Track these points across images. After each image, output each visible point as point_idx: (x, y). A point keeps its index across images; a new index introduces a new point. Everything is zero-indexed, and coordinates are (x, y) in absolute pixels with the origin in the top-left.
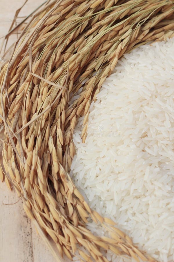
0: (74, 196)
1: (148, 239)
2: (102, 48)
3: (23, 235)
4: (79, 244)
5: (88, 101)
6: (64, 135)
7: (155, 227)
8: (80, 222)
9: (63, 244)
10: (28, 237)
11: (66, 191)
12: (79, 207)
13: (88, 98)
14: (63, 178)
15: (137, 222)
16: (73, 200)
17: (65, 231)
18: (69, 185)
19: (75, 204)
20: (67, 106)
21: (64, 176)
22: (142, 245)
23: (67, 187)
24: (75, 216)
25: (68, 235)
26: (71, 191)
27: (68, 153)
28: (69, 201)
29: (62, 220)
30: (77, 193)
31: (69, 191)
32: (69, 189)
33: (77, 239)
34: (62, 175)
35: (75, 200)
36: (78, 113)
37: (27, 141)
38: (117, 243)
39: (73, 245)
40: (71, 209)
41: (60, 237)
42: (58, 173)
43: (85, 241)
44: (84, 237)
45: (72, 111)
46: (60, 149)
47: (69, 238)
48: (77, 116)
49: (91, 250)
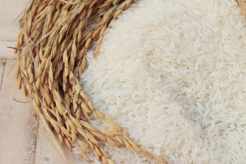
0: (80, 96)
1: (144, 136)
3: (31, 129)
4: (78, 135)
5: (103, 27)
6: (78, 52)
7: (151, 126)
8: (82, 118)
9: (65, 135)
10: (34, 131)
11: (73, 92)
12: (83, 105)
13: (104, 25)
14: (72, 81)
15: (136, 122)
16: (78, 100)
17: (68, 123)
18: (76, 88)
19: (80, 102)
20: (83, 30)
21: (72, 80)
22: (138, 140)
23: (75, 89)
24: (78, 111)
25: (69, 126)
26: (78, 93)
27: (80, 65)
28: (75, 100)
29: (66, 113)
30: (82, 94)
31: (76, 93)
32: (76, 91)
33: (77, 130)
34: (71, 78)
35: (80, 101)
36: (93, 36)
37: (43, 52)
38: (114, 136)
39: (73, 136)
40: (75, 106)
41: (63, 128)
42: (68, 77)
43: (85, 131)
44: (84, 128)
45: (88, 34)
46: (73, 60)
47: (71, 128)
48: (92, 39)
49: (89, 140)
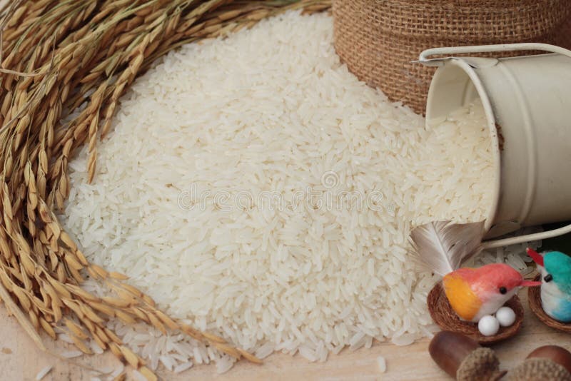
0: (61, 243)
1: (177, 298)
2: (118, 41)
4: (65, 310)
5: (93, 118)
6: (50, 163)
7: (188, 281)
8: (69, 279)
9: (40, 312)
11: (49, 237)
12: (69, 258)
13: (94, 113)
14: (44, 216)
15: (160, 276)
16: (59, 249)
17: (45, 289)
18: (54, 228)
19: (62, 254)
20: (57, 124)
21: (45, 214)
22: (166, 306)
23: (51, 231)
24: (61, 268)
25: (48, 295)
26: (56, 236)
27: (56, 189)
28: (53, 249)
29: (39, 272)
30: (65, 239)
31: (53, 238)
32: (53, 235)
33: (62, 301)
34: (43, 213)
35: (62, 251)
36: (76, 137)
38: (129, 306)
39: (56, 312)
40: (54, 260)
41: (36, 300)
42: (36, 211)
43: (76, 302)
44: (74, 296)
45: (66, 132)
46: (43, 180)
47: (50, 299)
48: (74, 140)
49: (85, 316)
